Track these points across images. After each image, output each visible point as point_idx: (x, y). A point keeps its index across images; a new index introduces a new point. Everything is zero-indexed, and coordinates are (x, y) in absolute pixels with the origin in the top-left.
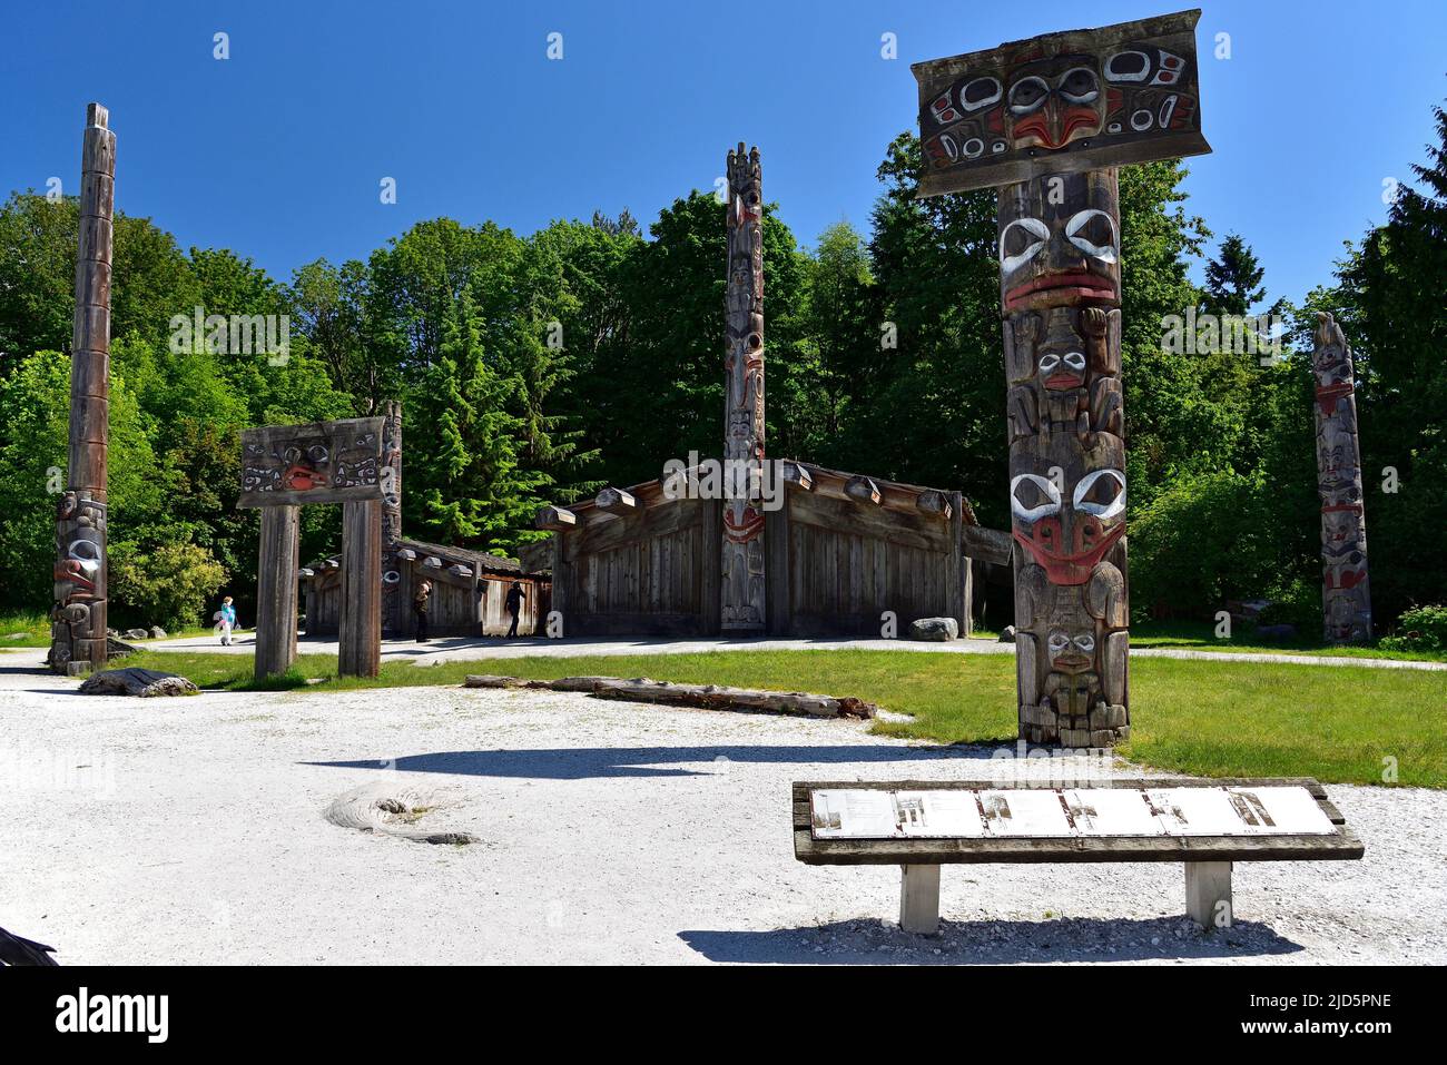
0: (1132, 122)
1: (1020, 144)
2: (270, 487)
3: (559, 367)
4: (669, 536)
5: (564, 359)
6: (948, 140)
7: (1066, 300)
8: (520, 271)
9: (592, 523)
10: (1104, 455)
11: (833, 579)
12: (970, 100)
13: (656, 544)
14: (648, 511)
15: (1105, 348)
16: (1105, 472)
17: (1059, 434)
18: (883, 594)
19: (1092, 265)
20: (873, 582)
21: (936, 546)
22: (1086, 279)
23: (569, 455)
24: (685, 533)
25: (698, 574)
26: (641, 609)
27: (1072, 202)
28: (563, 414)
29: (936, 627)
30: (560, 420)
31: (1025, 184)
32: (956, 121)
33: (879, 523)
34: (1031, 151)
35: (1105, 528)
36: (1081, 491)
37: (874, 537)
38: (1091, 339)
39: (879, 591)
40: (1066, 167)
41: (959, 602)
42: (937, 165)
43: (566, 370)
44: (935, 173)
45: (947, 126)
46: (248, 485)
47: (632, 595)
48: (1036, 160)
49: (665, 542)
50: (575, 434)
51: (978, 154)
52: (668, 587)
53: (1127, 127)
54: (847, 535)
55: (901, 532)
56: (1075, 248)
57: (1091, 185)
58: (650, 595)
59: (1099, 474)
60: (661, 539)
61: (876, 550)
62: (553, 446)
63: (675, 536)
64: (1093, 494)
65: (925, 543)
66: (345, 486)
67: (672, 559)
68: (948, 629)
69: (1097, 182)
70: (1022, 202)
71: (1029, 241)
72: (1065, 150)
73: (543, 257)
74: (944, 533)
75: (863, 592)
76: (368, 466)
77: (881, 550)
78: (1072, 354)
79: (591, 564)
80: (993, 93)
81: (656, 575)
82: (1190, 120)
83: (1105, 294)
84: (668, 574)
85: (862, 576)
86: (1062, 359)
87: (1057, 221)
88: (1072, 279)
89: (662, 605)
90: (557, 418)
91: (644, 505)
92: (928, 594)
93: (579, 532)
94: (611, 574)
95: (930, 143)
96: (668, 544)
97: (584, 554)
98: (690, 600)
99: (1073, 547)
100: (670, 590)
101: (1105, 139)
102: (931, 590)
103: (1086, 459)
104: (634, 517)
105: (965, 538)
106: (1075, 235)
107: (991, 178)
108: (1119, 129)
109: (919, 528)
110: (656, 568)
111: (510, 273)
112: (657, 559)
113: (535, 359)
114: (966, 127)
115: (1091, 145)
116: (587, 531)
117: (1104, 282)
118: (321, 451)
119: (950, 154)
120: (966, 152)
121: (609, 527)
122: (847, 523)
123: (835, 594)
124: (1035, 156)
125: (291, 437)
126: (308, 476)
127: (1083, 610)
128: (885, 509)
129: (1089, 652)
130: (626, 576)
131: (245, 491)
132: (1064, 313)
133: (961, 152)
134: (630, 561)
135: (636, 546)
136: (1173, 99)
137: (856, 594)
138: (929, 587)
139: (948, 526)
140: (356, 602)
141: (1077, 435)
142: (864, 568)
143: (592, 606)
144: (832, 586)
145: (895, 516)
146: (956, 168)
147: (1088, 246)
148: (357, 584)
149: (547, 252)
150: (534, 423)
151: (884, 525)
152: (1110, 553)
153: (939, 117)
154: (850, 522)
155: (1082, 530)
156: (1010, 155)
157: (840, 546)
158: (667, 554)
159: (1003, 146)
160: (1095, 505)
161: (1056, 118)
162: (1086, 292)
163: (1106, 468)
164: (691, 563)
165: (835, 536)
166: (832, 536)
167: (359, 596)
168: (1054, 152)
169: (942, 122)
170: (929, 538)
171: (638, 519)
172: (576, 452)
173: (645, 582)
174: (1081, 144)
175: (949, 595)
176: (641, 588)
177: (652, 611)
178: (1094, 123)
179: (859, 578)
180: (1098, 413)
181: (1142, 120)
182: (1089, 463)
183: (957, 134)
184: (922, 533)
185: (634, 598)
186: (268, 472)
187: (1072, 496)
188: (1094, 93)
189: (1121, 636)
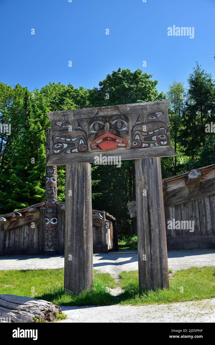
2: (76, 150)
13: (207, 199)
26: (202, 234)
46: (57, 149)
58: (206, 227)
60: (210, 197)
66: (141, 147)
76: (159, 133)
81: (208, 216)
110: (208, 212)
118: (122, 123)
125: (93, 116)
126: (114, 140)
131: (54, 154)
134: (193, 209)
135: (196, 201)
140: (157, 230)
148: (156, 217)
167: (159, 226)
171: (196, 187)
173: (203, 220)
186: (73, 140)
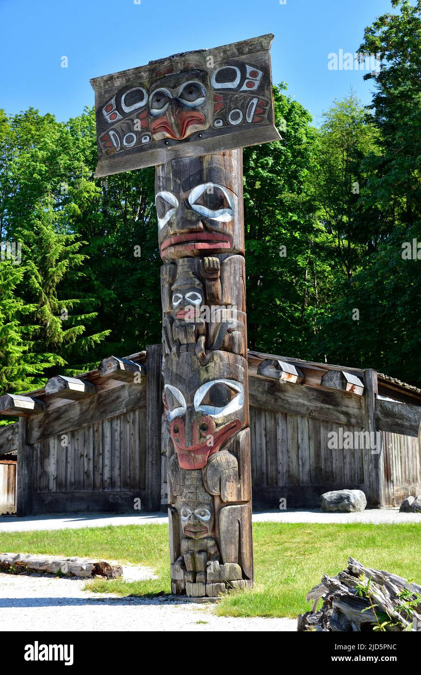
0: (230, 119)
1: (158, 137)
3: (74, 253)
4: (118, 417)
5: (77, 245)
6: (114, 135)
7: (188, 253)
8: (51, 159)
9: (52, 408)
10: (217, 369)
11: (262, 455)
12: (128, 104)
13: (107, 425)
14: (100, 396)
15: (220, 287)
16: (217, 381)
17: (184, 354)
18: (307, 468)
19: (208, 225)
20: (298, 456)
21: (353, 421)
22: (204, 236)
23: (79, 337)
24: (132, 414)
25: (143, 453)
26: (94, 487)
27: (191, 179)
28: (77, 298)
29: (341, 499)
30: (74, 303)
31: (163, 165)
32: (120, 120)
33: (301, 401)
34: (165, 142)
35: (217, 425)
36: (200, 395)
37: (297, 413)
38: (207, 281)
39: (303, 464)
40: (188, 153)
41: (374, 474)
42: (107, 153)
43: (79, 256)
44: (106, 159)
45: (113, 124)
47: (87, 473)
48: (169, 148)
49: (115, 423)
50: (87, 316)
51: (132, 144)
52: (117, 466)
53: (226, 123)
54: (273, 413)
55: (322, 408)
56: (195, 212)
57: (205, 165)
58: (102, 474)
59: (212, 383)
60: (111, 421)
61: (300, 426)
62: (64, 328)
63: (124, 417)
64: (208, 399)
65: (343, 418)
67: (121, 438)
68: (353, 501)
69: (211, 163)
70: (161, 179)
71: (167, 208)
72: (187, 140)
73: (74, 144)
74: (360, 408)
75: (289, 466)
77: (305, 426)
78: (191, 293)
79: (51, 446)
80: (142, 99)
81: (107, 455)
82: (266, 116)
83: (221, 245)
84: (117, 454)
85: (288, 451)
86: (184, 297)
87: (182, 194)
88: (193, 236)
89: (112, 484)
90: (71, 302)
91: (97, 390)
92: (347, 466)
93: (41, 416)
94: (69, 454)
95: (102, 137)
96: (117, 425)
97: (45, 436)
98: (137, 478)
99: (192, 441)
100: (120, 469)
101: (214, 132)
102: (350, 463)
103: (202, 372)
104: (88, 400)
105: (378, 412)
106: (196, 203)
107: (141, 161)
108: (221, 124)
109: (336, 404)
110: (107, 447)
111: (44, 161)
112: (108, 440)
113: (49, 246)
114: (125, 125)
115: (203, 136)
116: (47, 415)
117: (220, 236)
119: (115, 144)
120: (125, 143)
121: (66, 411)
122: (273, 401)
123: (264, 468)
124: (169, 145)
127: (202, 489)
128: (307, 388)
129: (207, 522)
130: (82, 456)
132: (186, 263)
133: (122, 143)
134: (85, 442)
135: (90, 427)
136: (255, 101)
137: (283, 469)
138: (348, 460)
139: (362, 401)
141: (195, 355)
142: (290, 443)
143: (52, 485)
144: (261, 462)
145: (315, 394)
146: (119, 155)
147: (206, 211)
149: (77, 139)
150: (47, 308)
151: (306, 403)
152: (228, 445)
153: (107, 117)
154: (276, 400)
155: (198, 427)
156: (153, 145)
157: (268, 423)
158: (117, 434)
159: (148, 138)
160: (211, 408)
161: (173, 120)
162: (202, 246)
163: (217, 379)
164: (137, 442)
165: (263, 414)
166: (260, 414)
168: (180, 142)
169: (110, 121)
170: (346, 414)
171: (91, 403)
172: (86, 334)
173: (98, 461)
174: (198, 135)
175: (365, 467)
176: (95, 467)
177: (104, 488)
178: (201, 122)
179: (285, 451)
180: (214, 336)
181: (235, 117)
182: (204, 376)
183: (119, 130)
184: (339, 408)
185: (88, 476)
187: (192, 401)
188: (203, 99)
189: (234, 509)
